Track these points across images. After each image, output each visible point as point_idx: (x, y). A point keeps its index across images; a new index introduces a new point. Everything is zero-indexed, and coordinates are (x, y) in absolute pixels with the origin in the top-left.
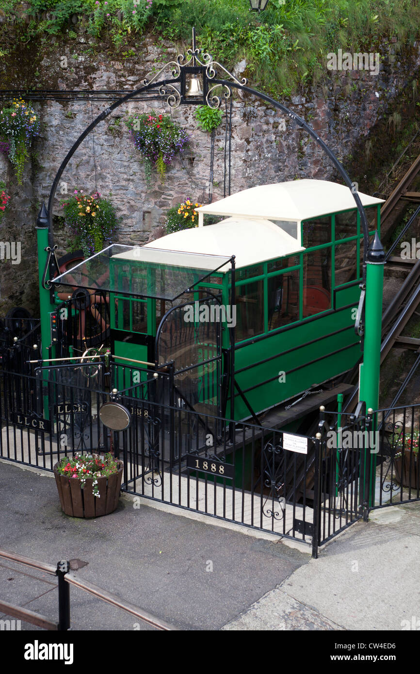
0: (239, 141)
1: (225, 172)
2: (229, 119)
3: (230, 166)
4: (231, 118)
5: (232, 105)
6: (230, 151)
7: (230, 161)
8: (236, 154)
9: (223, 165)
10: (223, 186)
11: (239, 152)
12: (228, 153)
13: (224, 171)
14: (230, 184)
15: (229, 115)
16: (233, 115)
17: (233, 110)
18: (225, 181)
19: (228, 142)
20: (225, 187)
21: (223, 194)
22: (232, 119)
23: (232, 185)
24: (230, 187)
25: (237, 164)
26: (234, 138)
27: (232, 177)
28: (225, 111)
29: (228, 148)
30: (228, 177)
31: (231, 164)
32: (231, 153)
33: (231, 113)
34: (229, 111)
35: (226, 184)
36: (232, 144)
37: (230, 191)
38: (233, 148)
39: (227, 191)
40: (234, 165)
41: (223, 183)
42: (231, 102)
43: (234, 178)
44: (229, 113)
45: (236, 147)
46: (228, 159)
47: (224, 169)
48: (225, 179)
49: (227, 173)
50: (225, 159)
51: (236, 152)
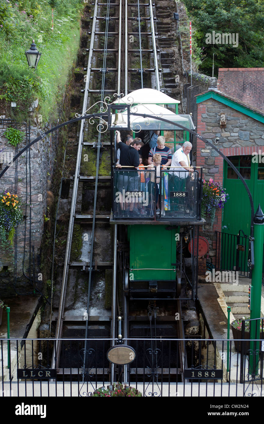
0: (36, 151)
1: (27, 172)
2: (28, 138)
3: (30, 168)
4: (29, 136)
5: (30, 128)
6: (30, 158)
7: (30, 165)
8: (34, 160)
9: (25, 167)
10: (25, 181)
11: (36, 159)
12: (28, 159)
13: (25, 172)
14: (30, 180)
15: (28, 135)
16: (31, 135)
17: (31, 131)
18: (26, 178)
19: (28, 152)
20: (27, 182)
21: (26, 186)
22: (31, 137)
23: (32, 180)
24: (30, 182)
25: (35, 166)
26: (32, 149)
27: (32, 175)
28: (25, 132)
29: (28, 156)
30: (28, 175)
31: (31, 167)
32: (31, 159)
33: (29, 134)
34: (28, 132)
35: (28, 180)
36: (31, 153)
37: (30, 184)
38: (32, 156)
39: (29, 184)
40: (33, 167)
41: (25, 179)
42: (30, 126)
43: (33, 176)
44: (28, 134)
45: (34, 155)
46: (29, 163)
47: (25, 170)
48: (26, 176)
49: (28, 172)
50: (26, 163)
51: (34, 158)
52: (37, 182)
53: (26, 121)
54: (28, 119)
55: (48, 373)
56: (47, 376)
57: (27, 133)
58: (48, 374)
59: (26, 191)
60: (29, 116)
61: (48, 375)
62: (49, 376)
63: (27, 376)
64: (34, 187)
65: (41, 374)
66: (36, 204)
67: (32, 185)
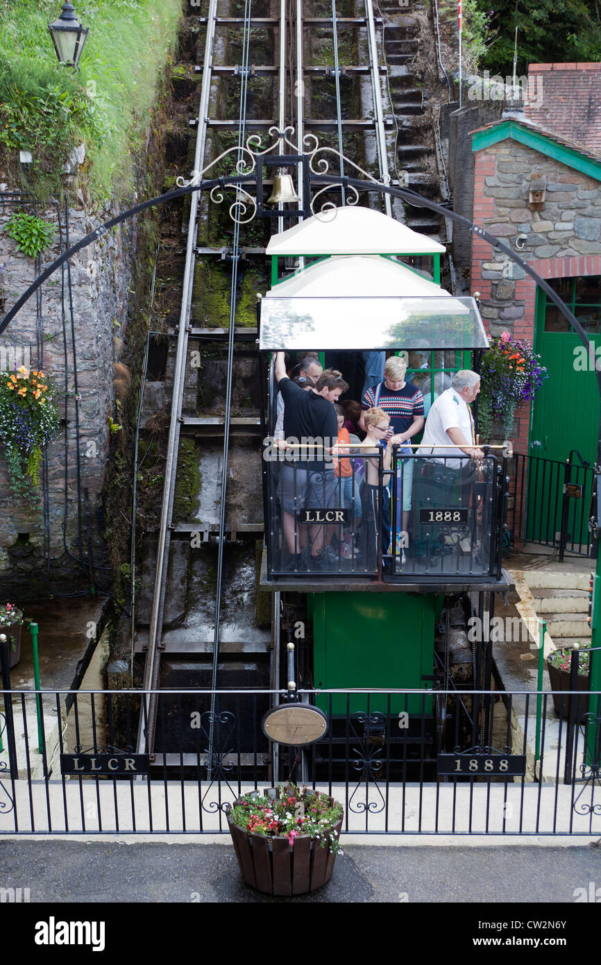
0: (83, 269)
1: (64, 317)
2: (64, 237)
3: (71, 309)
4: (67, 234)
5: (67, 214)
6: (70, 285)
7: (71, 301)
8: (81, 289)
9: (60, 307)
10: (61, 339)
11: (84, 287)
12: (66, 289)
13: (60, 317)
14: (73, 337)
15: (64, 230)
16: (70, 230)
17: (70, 221)
18: (64, 332)
19: (66, 272)
20: (65, 341)
21: (63, 351)
22: (70, 235)
23: (77, 337)
24: (74, 341)
25: (83, 304)
26: (74, 265)
27: (76, 325)
28: (57, 223)
29: (66, 281)
30: (68, 326)
31: (74, 306)
32: (72, 288)
33: (67, 227)
34: (63, 224)
35: (67, 337)
36: (72, 274)
37: (74, 346)
38: (75, 280)
39: (70, 346)
40: (79, 306)
41: (62, 335)
42: (66, 210)
43: (79, 327)
44: (63, 227)
45: (80, 279)
46: (68, 298)
47: (61, 313)
48: (64, 329)
49: (67, 319)
50: (62, 298)
51: (80, 286)
52: (89, 343)
53: (58, 197)
54: (62, 192)
55: (130, 762)
56: (127, 768)
57: (60, 227)
58: (131, 765)
59: (63, 363)
60: (65, 185)
61: (130, 767)
62: (133, 768)
63: (83, 768)
64: (82, 353)
65: (114, 764)
66: (88, 392)
67: (79, 350)
